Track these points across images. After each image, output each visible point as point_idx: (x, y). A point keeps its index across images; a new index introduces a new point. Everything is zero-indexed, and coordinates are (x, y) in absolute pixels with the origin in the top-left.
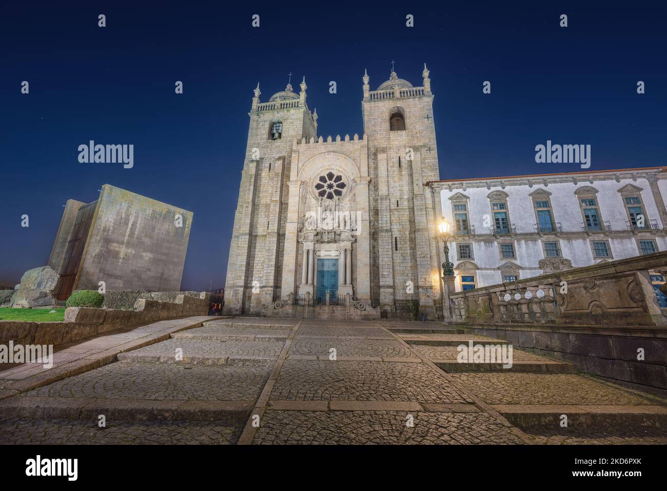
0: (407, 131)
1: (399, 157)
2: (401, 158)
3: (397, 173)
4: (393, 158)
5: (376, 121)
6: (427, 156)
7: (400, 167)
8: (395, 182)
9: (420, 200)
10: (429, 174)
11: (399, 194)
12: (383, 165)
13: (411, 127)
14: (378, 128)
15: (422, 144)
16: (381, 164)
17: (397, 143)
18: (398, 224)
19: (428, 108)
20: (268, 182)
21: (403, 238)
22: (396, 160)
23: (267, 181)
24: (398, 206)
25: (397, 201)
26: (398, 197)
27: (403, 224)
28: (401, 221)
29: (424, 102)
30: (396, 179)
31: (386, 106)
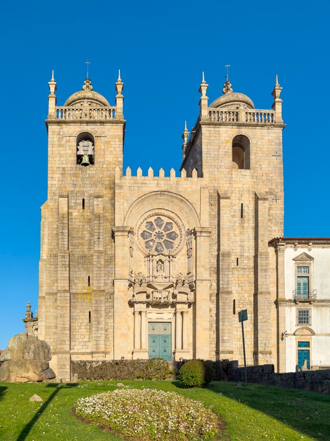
0: (252, 171)
1: (242, 204)
2: (244, 206)
3: (238, 225)
4: (235, 205)
6: (272, 206)
7: (242, 217)
8: (235, 235)
11: (240, 251)
12: (226, 214)
13: (256, 166)
14: (219, 163)
15: (267, 190)
16: (224, 212)
17: (239, 186)
18: (237, 285)
19: (277, 141)
20: (83, 225)
21: (241, 301)
22: (238, 208)
23: (81, 224)
24: (237, 265)
25: (238, 258)
26: (238, 254)
27: (242, 285)
28: (240, 282)
29: (274, 133)
30: (237, 232)
31: (228, 133)
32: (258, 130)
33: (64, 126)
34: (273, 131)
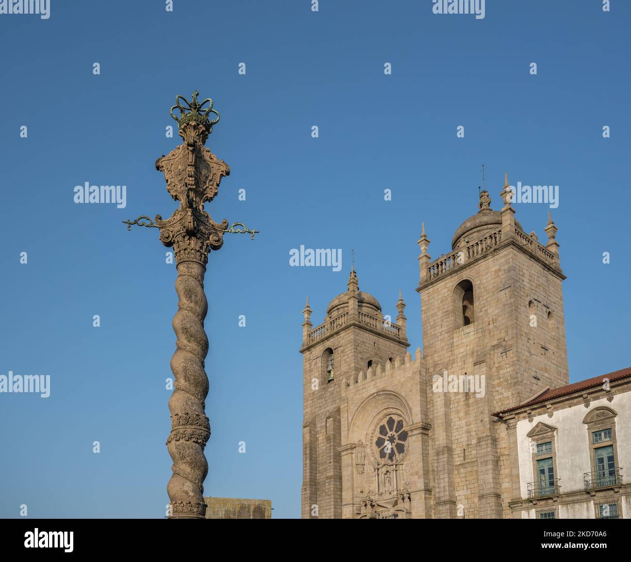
0: (476, 324)
5: (435, 318)
6: (502, 364)
8: (458, 419)
9: (485, 446)
10: (505, 395)
11: (465, 439)
13: (481, 314)
14: (438, 330)
15: (495, 342)
17: (462, 350)
18: (465, 487)
19: (505, 267)
21: (471, 510)
24: (465, 459)
25: (464, 450)
26: (465, 443)
27: (472, 486)
28: (468, 482)
29: (501, 258)
30: (462, 414)
31: (448, 285)
32: (482, 265)
33: (313, 349)
34: (500, 255)
